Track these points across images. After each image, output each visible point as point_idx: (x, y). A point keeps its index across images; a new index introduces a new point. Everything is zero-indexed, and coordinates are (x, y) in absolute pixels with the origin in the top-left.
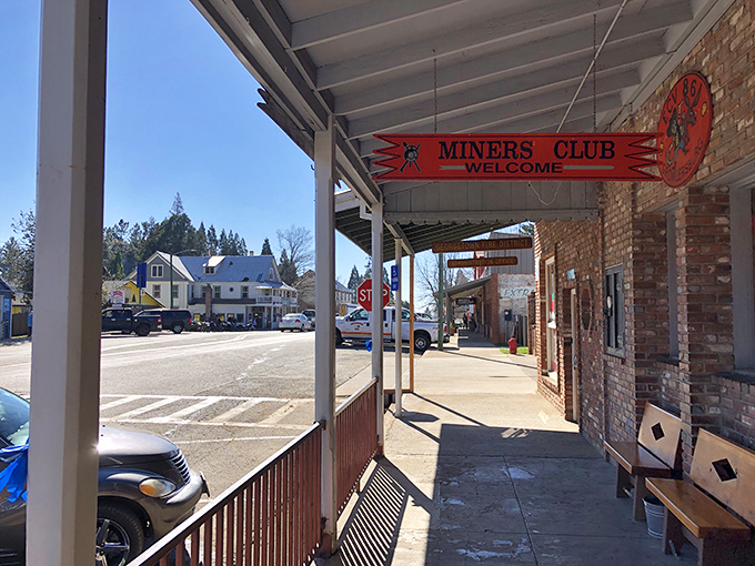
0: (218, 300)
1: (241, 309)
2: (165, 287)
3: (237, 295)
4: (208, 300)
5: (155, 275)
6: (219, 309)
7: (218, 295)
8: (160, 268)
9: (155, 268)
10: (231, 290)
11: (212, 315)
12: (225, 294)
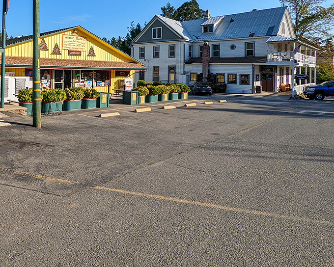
0: (217, 58)
1: (246, 69)
2: (164, 48)
3: (240, 52)
4: (204, 58)
5: (154, 37)
6: (217, 68)
7: (216, 54)
8: (159, 30)
9: (155, 30)
10: (233, 47)
11: (210, 75)
12: (225, 52)
